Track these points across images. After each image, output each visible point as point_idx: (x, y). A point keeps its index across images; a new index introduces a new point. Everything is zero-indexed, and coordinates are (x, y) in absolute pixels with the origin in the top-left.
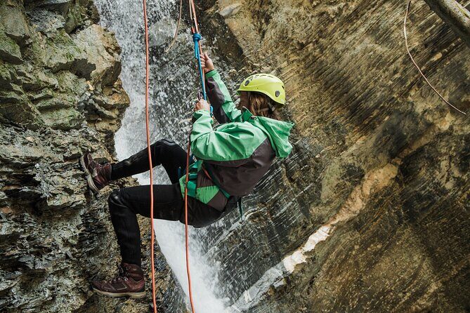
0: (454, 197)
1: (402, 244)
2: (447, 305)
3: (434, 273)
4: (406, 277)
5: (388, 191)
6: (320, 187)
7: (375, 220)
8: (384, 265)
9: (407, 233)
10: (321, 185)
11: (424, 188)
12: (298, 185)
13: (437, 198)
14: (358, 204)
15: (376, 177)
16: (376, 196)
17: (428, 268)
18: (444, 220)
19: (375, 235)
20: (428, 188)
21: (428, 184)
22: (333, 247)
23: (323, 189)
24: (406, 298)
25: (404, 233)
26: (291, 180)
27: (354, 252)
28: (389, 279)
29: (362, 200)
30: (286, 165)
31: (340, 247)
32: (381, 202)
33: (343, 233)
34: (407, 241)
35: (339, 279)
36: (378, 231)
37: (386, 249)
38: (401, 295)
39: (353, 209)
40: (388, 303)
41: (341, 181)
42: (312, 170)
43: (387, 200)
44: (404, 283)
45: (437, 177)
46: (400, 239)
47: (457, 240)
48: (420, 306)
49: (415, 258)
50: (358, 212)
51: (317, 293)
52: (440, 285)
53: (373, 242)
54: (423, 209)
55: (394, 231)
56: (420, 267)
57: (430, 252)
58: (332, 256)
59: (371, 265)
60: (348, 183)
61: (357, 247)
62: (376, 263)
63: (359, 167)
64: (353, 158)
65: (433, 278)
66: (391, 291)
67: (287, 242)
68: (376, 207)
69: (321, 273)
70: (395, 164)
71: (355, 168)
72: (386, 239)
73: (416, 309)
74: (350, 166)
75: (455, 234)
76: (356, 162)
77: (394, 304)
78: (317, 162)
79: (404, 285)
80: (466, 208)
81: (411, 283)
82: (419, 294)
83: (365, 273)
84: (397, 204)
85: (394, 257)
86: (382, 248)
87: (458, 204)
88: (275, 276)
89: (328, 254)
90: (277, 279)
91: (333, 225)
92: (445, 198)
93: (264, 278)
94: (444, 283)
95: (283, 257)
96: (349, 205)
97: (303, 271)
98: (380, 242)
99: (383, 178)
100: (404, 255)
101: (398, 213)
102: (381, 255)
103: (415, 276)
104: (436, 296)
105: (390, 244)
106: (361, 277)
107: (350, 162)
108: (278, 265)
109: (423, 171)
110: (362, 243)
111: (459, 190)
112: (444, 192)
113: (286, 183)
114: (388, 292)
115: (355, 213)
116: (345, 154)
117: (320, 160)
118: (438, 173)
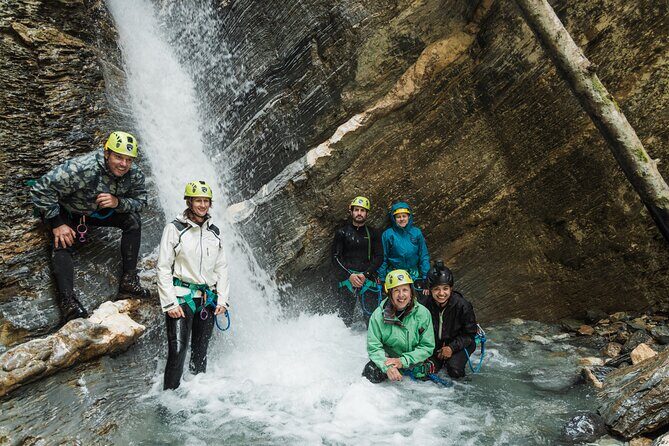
0: (538, 73)
1: (470, 138)
2: (520, 215)
3: (507, 176)
4: (468, 180)
5: (455, 70)
6: (355, 66)
7: (434, 109)
8: (442, 165)
9: (480, 124)
10: (356, 64)
11: (500, 63)
12: (331, 64)
13: (518, 76)
14: (408, 87)
15: (435, 51)
16: (438, 76)
17: (501, 170)
18: (524, 106)
19: (433, 126)
20: (505, 62)
21: (506, 56)
22: (371, 140)
23: (360, 69)
24: (464, 204)
25: (474, 125)
26: (323, 59)
27: (401, 148)
28: (447, 182)
29: (415, 81)
30: (317, 39)
31: (382, 140)
32: (444, 84)
33: (390, 124)
34: (478, 135)
35: (375, 178)
36: (437, 121)
37: (446, 144)
38: (458, 200)
39: (400, 93)
40: (441, 209)
41: (390, 58)
42: (348, 44)
43: (455, 81)
44: (464, 186)
45: (518, 46)
46: (467, 133)
47: (538, 133)
48: (482, 214)
49: (485, 157)
50: (407, 97)
51: (343, 191)
52: (513, 191)
53: (428, 136)
54: (500, 93)
55: (460, 123)
56: (490, 167)
57: (505, 149)
58: (369, 151)
59: (423, 163)
60: (401, 61)
61: (406, 142)
62: (431, 161)
63: (417, 39)
64: (411, 27)
65: (505, 181)
66: (447, 195)
67: (313, 132)
68: (437, 91)
69: (351, 169)
70: (469, 32)
71: (411, 39)
72: (448, 132)
73: (477, 217)
74: (403, 37)
75: (537, 124)
76: (413, 32)
77: (449, 210)
78: (355, 33)
79: (464, 189)
80: (552, 87)
81: (473, 187)
82: (482, 201)
83: (414, 173)
84: (467, 88)
85: (457, 155)
86: (440, 144)
87: (542, 83)
88: (295, 170)
89: (363, 147)
90: (297, 173)
91: (368, 113)
92: (526, 75)
93: (285, 172)
94: (518, 189)
95: (308, 149)
96: (396, 89)
97: (327, 165)
98: (439, 136)
99: (445, 52)
100: (471, 152)
101: (467, 99)
102: (439, 152)
103: (479, 179)
104: (506, 204)
105: (452, 139)
106: (408, 176)
107: (403, 32)
108: (302, 159)
109: (500, 39)
110: (414, 136)
111: (547, 63)
112: (526, 66)
113: (317, 62)
114: (443, 196)
115: (402, 98)
116: (395, 23)
117: (357, 31)
118: (519, 40)
